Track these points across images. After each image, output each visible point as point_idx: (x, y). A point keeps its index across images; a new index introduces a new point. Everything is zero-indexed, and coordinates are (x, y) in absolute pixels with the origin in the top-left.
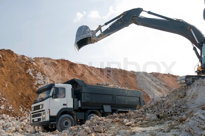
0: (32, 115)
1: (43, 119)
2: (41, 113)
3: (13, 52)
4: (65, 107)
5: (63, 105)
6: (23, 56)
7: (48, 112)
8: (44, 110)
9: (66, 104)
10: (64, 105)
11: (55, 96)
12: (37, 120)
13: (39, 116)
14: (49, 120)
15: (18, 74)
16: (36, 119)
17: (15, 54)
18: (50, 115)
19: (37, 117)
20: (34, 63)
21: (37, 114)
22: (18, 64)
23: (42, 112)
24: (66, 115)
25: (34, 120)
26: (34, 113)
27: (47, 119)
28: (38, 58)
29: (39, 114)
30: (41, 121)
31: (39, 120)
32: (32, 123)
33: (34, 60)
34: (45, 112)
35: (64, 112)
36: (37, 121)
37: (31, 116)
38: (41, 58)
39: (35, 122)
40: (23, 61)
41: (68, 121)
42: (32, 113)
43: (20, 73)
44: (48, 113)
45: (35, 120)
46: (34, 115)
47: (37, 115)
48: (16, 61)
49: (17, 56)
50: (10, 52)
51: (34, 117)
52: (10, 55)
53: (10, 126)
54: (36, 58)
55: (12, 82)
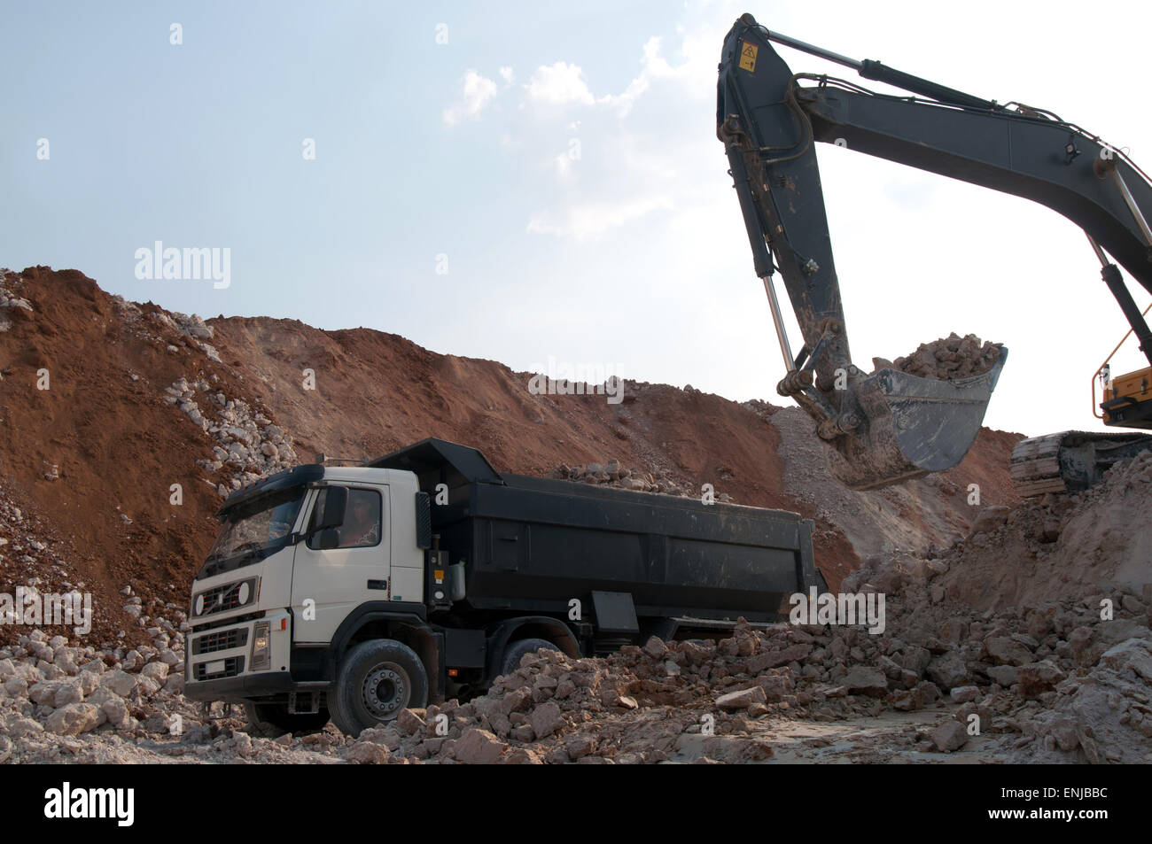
0: (194, 641)
1: (258, 659)
2: (247, 630)
3: (92, 284)
4: (379, 595)
5: (369, 587)
6: (150, 308)
7: (283, 621)
8: (261, 614)
9: (385, 579)
10: (373, 584)
11: (325, 534)
12: (221, 667)
13: (234, 646)
14: (288, 669)
15: (121, 408)
16: (215, 661)
17: (105, 294)
18: (297, 639)
20: (212, 352)
21: (221, 634)
22: (118, 354)
23: (250, 625)
24: (383, 643)
25: (202, 665)
26: (208, 626)
27: (280, 661)
28: (235, 320)
29: (234, 632)
30: (247, 672)
31: (233, 665)
32: (197, 681)
33: (210, 331)
34: (268, 624)
35: (371, 623)
36: (220, 675)
37: (190, 644)
38: (249, 322)
39: (212, 676)
40: (147, 335)
41: (396, 677)
42: (196, 629)
43: (132, 399)
44: (285, 627)
45: (210, 669)
46: (204, 638)
47: (224, 641)
48: (109, 335)
49: (116, 310)
50: (75, 285)
51: (203, 652)
52: (78, 301)
53: (72, 699)
54: (219, 322)
55: (86, 454)
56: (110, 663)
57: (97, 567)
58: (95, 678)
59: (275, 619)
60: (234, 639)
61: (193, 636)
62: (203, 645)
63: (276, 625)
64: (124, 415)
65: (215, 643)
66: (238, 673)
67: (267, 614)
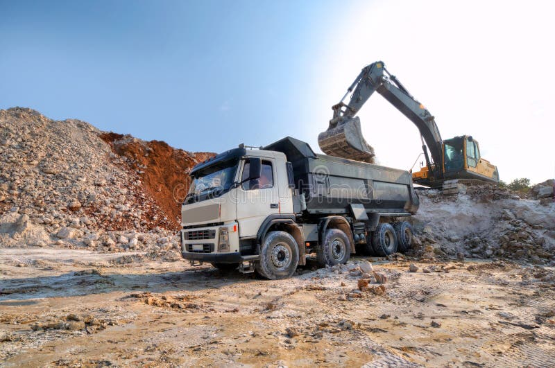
0: (185, 233)
1: (222, 247)
2: (214, 231)
3: (167, 145)
4: (275, 211)
5: (271, 207)
6: (181, 150)
7: (235, 227)
8: (222, 223)
9: (277, 203)
10: (273, 206)
12: (201, 248)
13: (208, 238)
14: (238, 251)
15: (174, 174)
16: (198, 245)
17: (170, 147)
18: (241, 235)
19: (199, 238)
20: (195, 161)
21: (200, 232)
22: (173, 161)
23: (216, 229)
24: (283, 233)
25: (191, 245)
26: (191, 227)
27: (234, 247)
28: (201, 153)
29: (207, 231)
30: (216, 252)
31: (208, 248)
32: (188, 252)
33: (195, 156)
34: (226, 229)
35: (275, 225)
36: (200, 251)
37: (183, 234)
38: (204, 153)
39: (196, 251)
40: (180, 157)
41: (286, 250)
42: (185, 228)
43: (177, 173)
44: (235, 230)
45: (195, 248)
46: (190, 233)
47: (202, 235)
48: (172, 156)
49: (173, 150)
50: (163, 145)
51: (190, 239)
52: (163, 148)
53: (166, 242)
54: (197, 153)
55: (167, 185)
56: (174, 234)
57: (170, 212)
58: (171, 237)
59: (230, 226)
60: (207, 235)
61: (184, 231)
62: (190, 236)
63: (231, 229)
64: (175, 177)
65: (196, 235)
66: (210, 252)
67: (225, 223)
